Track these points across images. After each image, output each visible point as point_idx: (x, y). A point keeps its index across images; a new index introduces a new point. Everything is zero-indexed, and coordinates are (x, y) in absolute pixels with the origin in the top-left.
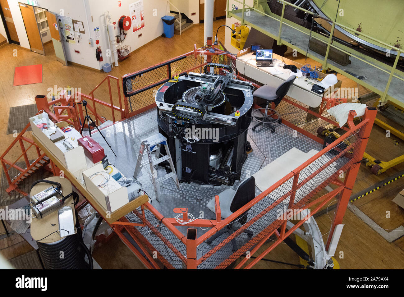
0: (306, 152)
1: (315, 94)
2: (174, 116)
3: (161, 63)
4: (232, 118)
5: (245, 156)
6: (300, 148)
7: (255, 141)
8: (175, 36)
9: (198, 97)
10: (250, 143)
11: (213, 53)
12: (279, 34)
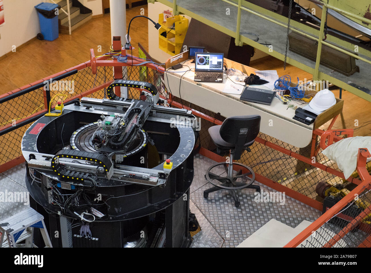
0: (294, 227)
1: (300, 125)
2: (55, 174)
3: (32, 84)
4: (159, 173)
5: (188, 240)
6: (283, 219)
7: (205, 212)
8: (60, 37)
9: (97, 140)
10: (196, 216)
11: (125, 63)
12: (237, 27)
